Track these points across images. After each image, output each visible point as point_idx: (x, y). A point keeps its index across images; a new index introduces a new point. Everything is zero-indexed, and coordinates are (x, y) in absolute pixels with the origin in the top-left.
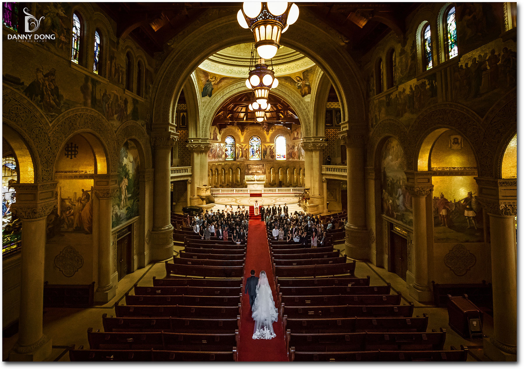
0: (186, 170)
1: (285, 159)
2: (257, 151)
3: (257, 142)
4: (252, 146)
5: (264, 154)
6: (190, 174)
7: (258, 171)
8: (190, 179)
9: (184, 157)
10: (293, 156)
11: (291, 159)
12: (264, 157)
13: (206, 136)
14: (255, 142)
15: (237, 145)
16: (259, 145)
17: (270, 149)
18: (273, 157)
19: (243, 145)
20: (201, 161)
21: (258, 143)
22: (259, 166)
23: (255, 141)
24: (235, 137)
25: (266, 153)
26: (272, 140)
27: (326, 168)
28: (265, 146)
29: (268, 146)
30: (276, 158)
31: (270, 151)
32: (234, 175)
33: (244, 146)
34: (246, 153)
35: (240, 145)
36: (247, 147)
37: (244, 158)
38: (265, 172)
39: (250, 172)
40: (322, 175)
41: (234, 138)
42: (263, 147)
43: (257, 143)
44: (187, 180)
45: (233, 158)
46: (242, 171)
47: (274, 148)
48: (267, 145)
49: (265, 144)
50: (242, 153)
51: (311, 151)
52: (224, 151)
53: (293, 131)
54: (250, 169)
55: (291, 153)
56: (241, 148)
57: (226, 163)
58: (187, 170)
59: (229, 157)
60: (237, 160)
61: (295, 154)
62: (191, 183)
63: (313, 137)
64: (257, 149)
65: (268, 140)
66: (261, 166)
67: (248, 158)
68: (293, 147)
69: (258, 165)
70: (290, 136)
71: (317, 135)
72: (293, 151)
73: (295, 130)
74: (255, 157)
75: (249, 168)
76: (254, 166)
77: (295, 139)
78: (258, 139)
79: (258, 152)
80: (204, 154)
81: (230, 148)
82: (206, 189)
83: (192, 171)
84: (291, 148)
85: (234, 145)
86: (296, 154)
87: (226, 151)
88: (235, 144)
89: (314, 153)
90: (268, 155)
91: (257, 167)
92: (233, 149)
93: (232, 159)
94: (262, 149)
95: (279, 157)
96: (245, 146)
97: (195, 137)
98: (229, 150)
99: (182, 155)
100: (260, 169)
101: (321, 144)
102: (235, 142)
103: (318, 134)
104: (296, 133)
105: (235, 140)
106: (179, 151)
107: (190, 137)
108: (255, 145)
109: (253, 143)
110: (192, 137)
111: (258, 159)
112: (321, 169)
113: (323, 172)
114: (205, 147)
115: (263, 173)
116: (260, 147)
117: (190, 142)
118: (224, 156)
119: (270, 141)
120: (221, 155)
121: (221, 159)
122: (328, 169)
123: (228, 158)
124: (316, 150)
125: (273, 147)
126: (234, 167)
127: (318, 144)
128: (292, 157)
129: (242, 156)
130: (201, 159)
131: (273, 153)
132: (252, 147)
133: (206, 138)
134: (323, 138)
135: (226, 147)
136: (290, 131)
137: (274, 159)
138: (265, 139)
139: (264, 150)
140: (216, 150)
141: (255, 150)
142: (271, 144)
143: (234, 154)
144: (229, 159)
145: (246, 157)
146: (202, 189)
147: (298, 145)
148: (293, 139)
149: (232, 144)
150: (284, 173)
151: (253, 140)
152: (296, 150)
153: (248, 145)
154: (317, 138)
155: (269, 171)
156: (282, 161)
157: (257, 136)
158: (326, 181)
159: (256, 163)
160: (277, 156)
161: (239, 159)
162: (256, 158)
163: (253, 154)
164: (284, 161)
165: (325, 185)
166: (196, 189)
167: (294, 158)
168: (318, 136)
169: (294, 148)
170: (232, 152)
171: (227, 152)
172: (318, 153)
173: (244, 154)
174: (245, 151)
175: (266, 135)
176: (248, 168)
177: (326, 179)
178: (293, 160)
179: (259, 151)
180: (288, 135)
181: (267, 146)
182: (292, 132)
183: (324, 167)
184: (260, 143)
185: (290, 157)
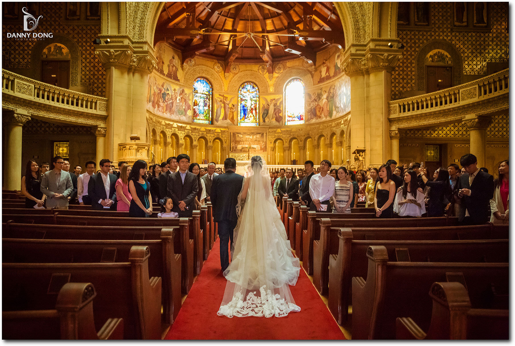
0: (93, 104)
1: (302, 122)
2: (252, 109)
3: (252, 92)
4: (244, 100)
5: (263, 114)
6: (104, 113)
7: (253, 146)
8: (101, 124)
9: (94, 82)
10: (318, 113)
11: (314, 121)
12: (264, 121)
13: (141, 35)
14: (248, 93)
15: (216, 96)
16: (255, 99)
17: (275, 105)
18: (279, 119)
19: (227, 98)
20: (129, 90)
21: (254, 94)
22: (255, 137)
23: (248, 91)
24: (212, 80)
25: (267, 113)
26: (279, 89)
27: (400, 106)
28: (266, 100)
29: (272, 100)
30: (286, 121)
31: (275, 110)
32: (210, 151)
33: (229, 99)
34: (233, 112)
35: (222, 98)
36: (234, 102)
37: (228, 121)
38: (266, 147)
39: (239, 147)
40: (391, 121)
41: (211, 83)
42: (263, 102)
43: (252, 95)
44: (96, 127)
45: (209, 120)
46: (225, 145)
47: (281, 103)
48: (269, 98)
49: (266, 97)
50: (225, 112)
51: (368, 72)
52: (191, 103)
53: (320, 66)
54: (238, 142)
55: (315, 109)
56: (224, 103)
57: (193, 127)
58: (96, 103)
59: (201, 117)
60: (215, 123)
61: (322, 109)
62: (104, 135)
63: (373, 40)
64: (252, 107)
65: (271, 89)
66: (258, 136)
67: (236, 121)
68: (319, 96)
69: (253, 134)
70: (312, 77)
71: (380, 37)
72: (318, 105)
73: (324, 63)
74: (248, 121)
75: (238, 139)
76: (247, 137)
77: (322, 80)
78: (253, 87)
79: (254, 112)
80: (137, 76)
81: (202, 100)
82: (136, 147)
83: (108, 108)
84: (315, 100)
85: (210, 96)
86: (325, 109)
87: (195, 104)
88: (212, 95)
89: (372, 77)
90: (271, 117)
91: (251, 137)
92: (208, 104)
93: (207, 122)
94: (261, 106)
95: (290, 119)
96: (231, 99)
97: (116, 33)
98: (202, 104)
99: (90, 79)
100: (256, 141)
101: (389, 55)
102: (212, 90)
103: (383, 33)
104: (324, 70)
105: (212, 88)
106: (82, 71)
107: (104, 34)
108: (248, 99)
109: (245, 94)
110: (110, 34)
111: (254, 125)
112: (389, 110)
113: (392, 116)
114: (140, 60)
115: (261, 149)
116: (258, 103)
117: (103, 44)
118: (190, 113)
119: (275, 91)
120: (185, 111)
121: (184, 118)
122: (403, 108)
123: (198, 118)
124: (377, 69)
125: (279, 102)
126: (210, 137)
127: (382, 55)
128: (315, 115)
129: (225, 118)
130: (129, 84)
131: (280, 111)
132: (243, 103)
133: (141, 40)
134: (393, 43)
135: (195, 98)
136: (313, 67)
137: (281, 123)
138: (267, 87)
139: (264, 107)
140: (174, 98)
141: (249, 109)
142: (276, 97)
143: (210, 112)
144: (201, 120)
145: (232, 119)
146: (128, 147)
147: (327, 91)
148: (319, 82)
149: (207, 93)
150: (299, 147)
151: (245, 90)
152: (325, 101)
153: (236, 98)
154: (381, 43)
155: (272, 145)
156: (298, 125)
157: (253, 82)
158: (398, 135)
159: (251, 131)
160: (287, 118)
161: (219, 123)
162: (250, 122)
163: (245, 114)
164: (301, 125)
165: (395, 143)
166: (116, 147)
167: (320, 117)
168: (382, 38)
169: (320, 98)
170: (206, 108)
171: (198, 107)
172: (382, 75)
173: (228, 113)
174: (231, 108)
175: (268, 80)
176: (235, 138)
177: (400, 130)
178: (319, 120)
179: (256, 109)
180: (310, 75)
181: (269, 101)
182: (316, 70)
183: (395, 104)
184: (257, 96)
185: (313, 116)
